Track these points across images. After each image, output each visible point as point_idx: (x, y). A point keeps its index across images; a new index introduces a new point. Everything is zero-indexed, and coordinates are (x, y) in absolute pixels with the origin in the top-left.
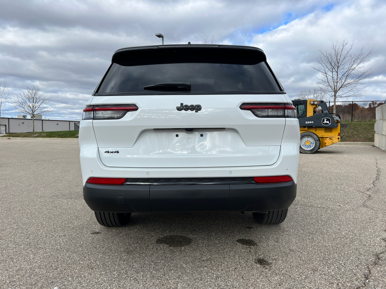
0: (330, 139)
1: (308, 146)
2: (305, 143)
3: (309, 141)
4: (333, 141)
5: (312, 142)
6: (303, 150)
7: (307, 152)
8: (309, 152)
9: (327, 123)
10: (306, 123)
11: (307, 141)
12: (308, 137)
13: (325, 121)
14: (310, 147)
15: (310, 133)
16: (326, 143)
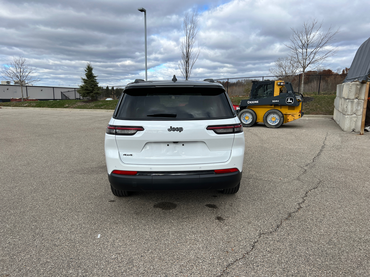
0: (292, 116)
1: (273, 122)
2: (271, 119)
3: (274, 117)
4: (294, 118)
5: (277, 118)
6: (269, 125)
7: (273, 126)
8: (274, 127)
9: (290, 102)
10: (273, 101)
11: (273, 117)
12: (274, 114)
13: (289, 100)
14: (276, 122)
15: (276, 111)
16: (288, 120)
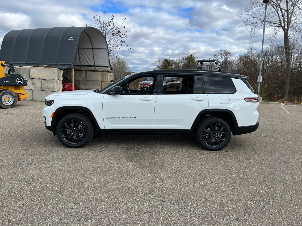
0: (23, 95)
1: (7, 102)
2: (4, 99)
3: (8, 97)
4: (25, 97)
5: (11, 98)
6: (5, 106)
7: (9, 107)
9: (20, 82)
10: (5, 82)
11: (6, 97)
12: (7, 94)
13: (19, 80)
14: (9, 102)
15: (9, 91)
16: (20, 98)
